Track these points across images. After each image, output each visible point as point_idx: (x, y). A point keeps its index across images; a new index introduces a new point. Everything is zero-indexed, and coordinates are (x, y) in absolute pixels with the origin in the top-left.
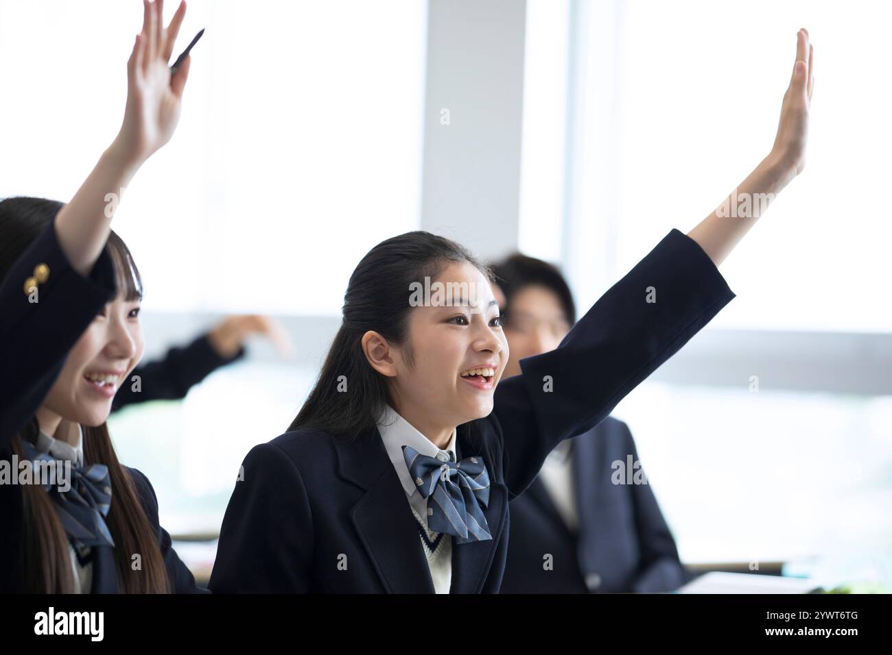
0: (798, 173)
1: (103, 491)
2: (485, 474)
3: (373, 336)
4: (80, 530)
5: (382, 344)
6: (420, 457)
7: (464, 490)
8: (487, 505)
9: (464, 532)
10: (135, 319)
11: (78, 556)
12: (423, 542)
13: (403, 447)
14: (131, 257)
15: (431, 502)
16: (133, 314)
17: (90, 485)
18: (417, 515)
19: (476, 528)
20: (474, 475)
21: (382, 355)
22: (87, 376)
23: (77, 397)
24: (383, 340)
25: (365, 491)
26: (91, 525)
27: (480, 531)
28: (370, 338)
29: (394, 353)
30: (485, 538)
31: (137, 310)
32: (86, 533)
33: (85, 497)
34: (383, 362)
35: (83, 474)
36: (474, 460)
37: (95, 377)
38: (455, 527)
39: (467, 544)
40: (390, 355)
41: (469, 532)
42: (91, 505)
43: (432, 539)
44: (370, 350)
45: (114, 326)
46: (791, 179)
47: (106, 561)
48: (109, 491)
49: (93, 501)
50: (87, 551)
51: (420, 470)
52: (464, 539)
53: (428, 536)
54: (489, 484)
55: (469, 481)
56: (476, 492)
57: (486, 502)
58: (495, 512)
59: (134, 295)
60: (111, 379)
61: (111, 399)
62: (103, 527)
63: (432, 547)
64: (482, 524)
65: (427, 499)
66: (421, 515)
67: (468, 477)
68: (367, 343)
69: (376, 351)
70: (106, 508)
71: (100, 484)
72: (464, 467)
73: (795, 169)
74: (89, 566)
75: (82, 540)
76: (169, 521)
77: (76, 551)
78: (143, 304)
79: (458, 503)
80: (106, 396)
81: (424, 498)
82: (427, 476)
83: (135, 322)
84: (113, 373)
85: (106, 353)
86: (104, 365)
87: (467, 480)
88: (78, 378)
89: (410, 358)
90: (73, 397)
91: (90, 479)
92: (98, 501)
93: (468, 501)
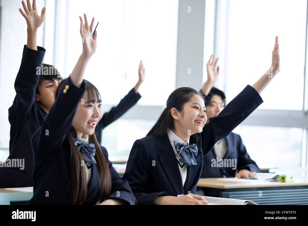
0: (279, 71)
1: (93, 150)
2: (197, 148)
3: (174, 109)
4: (87, 159)
5: (176, 112)
6: (178, 143)
7: (190, 152)
8: (197, 156)
9: (189, 163)
10: (100, 107)
11: (87, 166)
12: (179, 165)
13: (174, 141)
14: (98, 92)
15: (181, 155)
16: (99, 106)
17: (90, 148)
18: (177, 158)
19: (193, 162)
20: (193, 148)
21: (176, 114)
22: (89, 122)
23: (86, 128)
24: (176, 110)
25: (164, 152)
26: (90, 158)
27: (194, 162)
28: (173, 110)
29: (179, 114)
30: (195, 165)
31: (100, 105)
32: (89, 160)
33: (89, 151)
34: (176, 116)
35: (88, 146)
36: (194, 145)
37: (90, 122)
38: (187, 161)
39: (190, 166)
40: (178, 114)
41: (191, 163)
42: (90, 153)
43: (182, 165)
44: (173, 113)
45: (95, 110)
46: (277, 73)
47: (95, 168)
48: (95, 150)
49: (91, 153)
50: (90, 165)
51: (178, 147)
52: (189, 165)
53: (181, 164)
54: (197, 150)
55: (192, 150)
56: (194, 153)
57: (197, 155)
58: (199, 158)
59: (99, 101)
60: (94, 123)
61: (94, 128)
62: (93, 159)
63: (182, 167)
64: (194, 161)
65: (180, 154)
66: (178, 158)
67: (192, 149)
68: (172, 111)
69: (174, 113)
70: (94, 154)
71: (92, 148)
72: (191, 146)
73: (278, 70)
74: (90, 169)
75: (88, 162)
76: (111, 159)
77: (87, 165)
78: (102, 103)
79: (188, 155)
80: (93, 127)
81: (179, 154)
82: (180, 148)
83: (100, 108)
84: (95, 121)
85: (93, 116)
86: (92, 119)
87: (191, 149)
88: (86, 123)
89: (183, 115)
90: (85, 128)
91: (90, 147)
92: (92, 152)
93: (191, 155)
